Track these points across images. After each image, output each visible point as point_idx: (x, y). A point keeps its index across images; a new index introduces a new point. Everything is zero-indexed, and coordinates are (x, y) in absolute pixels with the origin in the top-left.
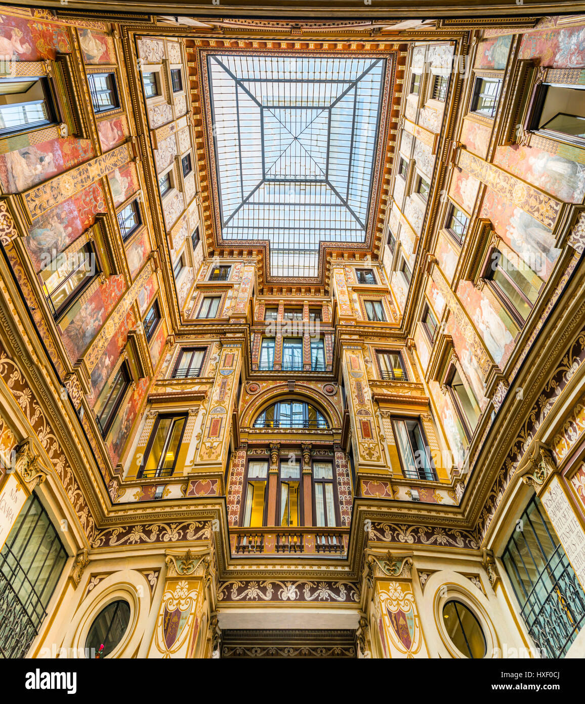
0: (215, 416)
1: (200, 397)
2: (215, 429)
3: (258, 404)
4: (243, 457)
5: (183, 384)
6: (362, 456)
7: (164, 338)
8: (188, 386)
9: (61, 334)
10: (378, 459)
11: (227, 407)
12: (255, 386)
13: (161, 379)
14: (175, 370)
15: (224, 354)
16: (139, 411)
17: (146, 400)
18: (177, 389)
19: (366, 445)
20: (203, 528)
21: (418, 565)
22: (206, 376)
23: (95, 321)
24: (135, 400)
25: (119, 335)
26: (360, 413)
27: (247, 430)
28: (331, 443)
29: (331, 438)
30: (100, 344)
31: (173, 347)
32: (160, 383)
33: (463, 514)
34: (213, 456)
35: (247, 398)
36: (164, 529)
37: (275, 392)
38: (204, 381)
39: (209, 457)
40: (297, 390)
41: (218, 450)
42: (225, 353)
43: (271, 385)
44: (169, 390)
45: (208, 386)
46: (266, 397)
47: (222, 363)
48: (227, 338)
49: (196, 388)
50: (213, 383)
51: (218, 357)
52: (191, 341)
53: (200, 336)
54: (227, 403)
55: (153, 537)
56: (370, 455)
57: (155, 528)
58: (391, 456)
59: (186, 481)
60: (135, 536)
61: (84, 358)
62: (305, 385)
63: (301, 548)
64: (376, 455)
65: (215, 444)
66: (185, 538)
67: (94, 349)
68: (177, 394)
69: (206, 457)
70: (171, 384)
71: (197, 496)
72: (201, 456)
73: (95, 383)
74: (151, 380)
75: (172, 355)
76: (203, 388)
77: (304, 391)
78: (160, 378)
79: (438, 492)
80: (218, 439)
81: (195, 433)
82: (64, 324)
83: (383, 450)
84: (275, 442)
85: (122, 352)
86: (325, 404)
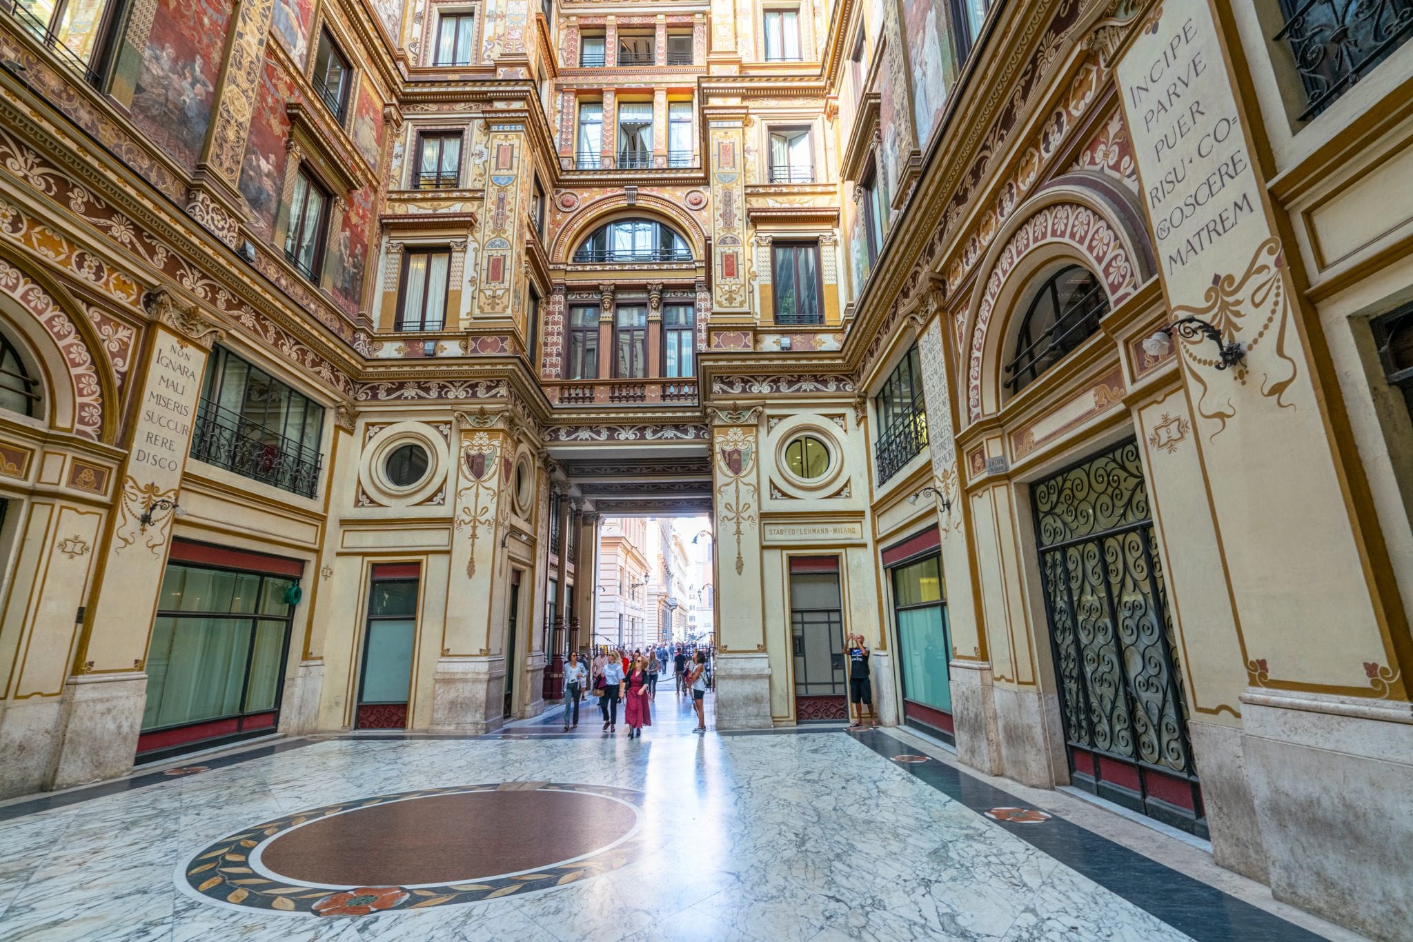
0: (494, 253)
1: (466, 224)
2: (496, 270)
3: (577, 226)
4: (559, 303)
5: (433, 199)
6: (718, 302)
7: (376, 111)
8: (443, 204)
9: (129, 116)
10: (742, 304)
11: (510, 238)
12: (569, 197)
13: (396, 189)
14: (416, 174)
15: (495, 145)
16: (370, 240)
17: (377, 224)
18: (426, 209)
19: (727, 288)
20: (497, 386)
21: (768, 412)
22: (470, 186)
23: (193, 85)
24: (356, 226)
25: (267, 113)
26: (723, 241)
27: (562, 267)
28: (692, 281)
29: (692, 274)
30: (231, 134)
31: (402, 129)
32: (394, 196)
33: (843, 358)
34: (499, 308)
35: (559, 217)
36: (445, 387)
37: (605, 208)
38: (468, 195)
39: (493, 308)
40: (641, 203)
41: (505, 300)
42: (496, 142)
43: (598, 194)
44: (412, 209)
45: (476, 203)
46: (590, 216)
47: (494, 162)
48: (496, 112)
49: (457, 207)
50: (482, 198)
51: (485, 151)
52: (433, 114)
53: (446, 107)
54: (510, 232)
55: (434, 394)
56: (730, 300)
57: (433, 385)
58: (762, 299)
59: (465, 337)
60: (410, 392)
61: (209, 164)
62: (654, 193)
63: (642, 398)
64: (739, 299)
65: (500, 293)
66: (474, 395)
67: (221, 146)
68: (425, 216)
69: (487, 309)
70: (415, 200)
71: (482, 354)
72: (480, 307)
73: (255, 203)
74: (376, 191)
75: (405, 145)
76: (468, 207)
77: (652, 205)
78: (392, 187)
79: (819, 337)
80: (502, 286)
81: (467, 278)
82: (121, 93)
83: (752, 292)
84: (606, 282)
85: (288, 148)
86: (686, 225)
